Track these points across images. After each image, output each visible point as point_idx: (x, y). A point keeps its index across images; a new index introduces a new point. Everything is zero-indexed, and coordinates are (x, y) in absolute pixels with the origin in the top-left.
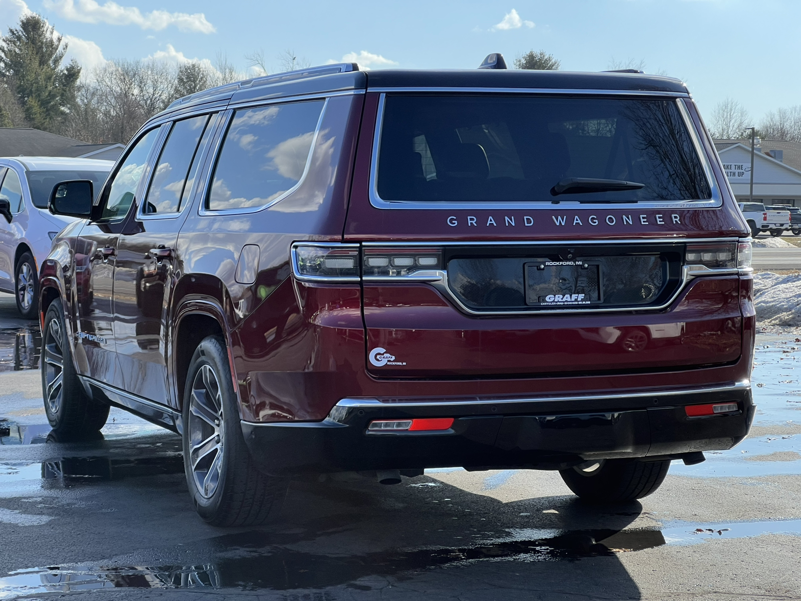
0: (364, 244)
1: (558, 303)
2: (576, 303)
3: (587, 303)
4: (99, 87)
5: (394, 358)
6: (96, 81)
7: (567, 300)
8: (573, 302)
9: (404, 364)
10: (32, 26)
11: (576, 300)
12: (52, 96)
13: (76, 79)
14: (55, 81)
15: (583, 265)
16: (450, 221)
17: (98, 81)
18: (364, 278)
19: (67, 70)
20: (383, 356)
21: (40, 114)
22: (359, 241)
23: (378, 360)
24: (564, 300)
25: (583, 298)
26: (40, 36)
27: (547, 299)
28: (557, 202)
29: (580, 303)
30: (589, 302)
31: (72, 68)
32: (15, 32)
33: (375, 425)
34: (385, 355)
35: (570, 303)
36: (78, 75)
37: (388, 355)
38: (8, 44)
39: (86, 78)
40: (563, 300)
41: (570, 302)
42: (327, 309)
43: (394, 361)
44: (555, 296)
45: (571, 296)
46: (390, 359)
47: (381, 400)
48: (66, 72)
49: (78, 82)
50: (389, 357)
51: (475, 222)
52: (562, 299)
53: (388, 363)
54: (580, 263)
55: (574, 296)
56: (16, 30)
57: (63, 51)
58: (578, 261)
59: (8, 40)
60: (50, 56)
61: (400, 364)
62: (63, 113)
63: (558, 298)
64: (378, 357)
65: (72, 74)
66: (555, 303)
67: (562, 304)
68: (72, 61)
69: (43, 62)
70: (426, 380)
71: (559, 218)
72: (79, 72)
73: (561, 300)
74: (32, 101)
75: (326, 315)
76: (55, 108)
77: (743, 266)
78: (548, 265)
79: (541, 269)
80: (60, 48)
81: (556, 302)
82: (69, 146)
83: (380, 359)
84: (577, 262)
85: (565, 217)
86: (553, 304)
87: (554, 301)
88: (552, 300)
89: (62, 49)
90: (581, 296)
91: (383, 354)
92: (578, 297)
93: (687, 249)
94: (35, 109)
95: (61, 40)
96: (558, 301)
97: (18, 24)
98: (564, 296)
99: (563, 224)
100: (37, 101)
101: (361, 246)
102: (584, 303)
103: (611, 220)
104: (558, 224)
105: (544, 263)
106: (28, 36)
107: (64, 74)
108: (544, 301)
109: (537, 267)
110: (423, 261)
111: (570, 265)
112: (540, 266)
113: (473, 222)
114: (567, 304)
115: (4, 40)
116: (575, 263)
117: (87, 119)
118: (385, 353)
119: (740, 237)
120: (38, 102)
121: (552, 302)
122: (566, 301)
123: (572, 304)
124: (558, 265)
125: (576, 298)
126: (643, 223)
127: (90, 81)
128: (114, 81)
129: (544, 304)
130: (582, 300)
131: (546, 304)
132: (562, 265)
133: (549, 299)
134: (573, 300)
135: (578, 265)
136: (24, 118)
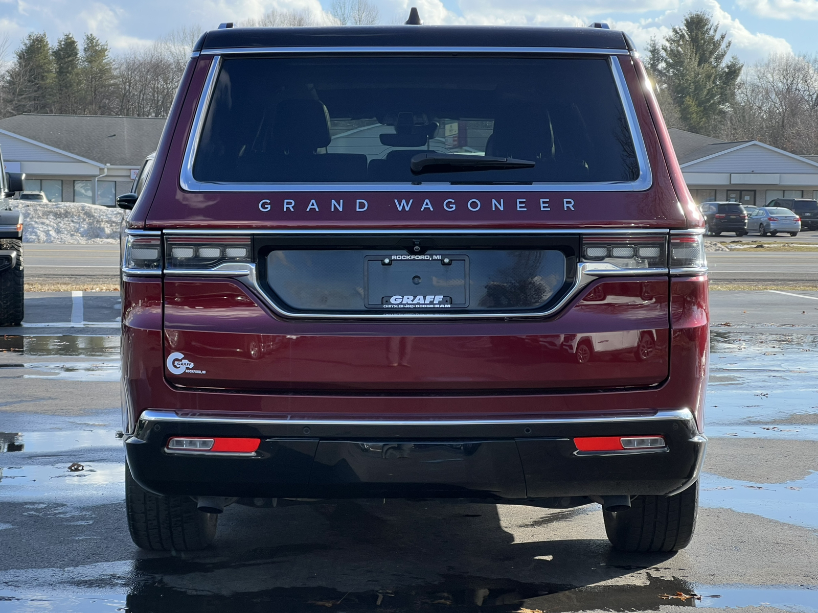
0: (164, 231)
1: (408, 306)
2: (432, 306)
3: (446, 306)
4: (760, 84)
5: (192, 365)
6: (757, 77)
7: (419, 302)
8: (427, 304)
9: (204, 372)
10: (697, 24)
11: (431, 303)
12: (711, 94)
13: (738, 76)
14: (715, 78)
15: (442, 260)
16: (262, 206)
17: (759, 77)
18: (165, 271)
19: (728, 67)
20: (181, 362)
21: (697, 114)
22: (160, 228)
23: (175, 366)
24: (415, 302)
25: (441, 300)
26: (704, 34)
27: (392, 300)
28: (419, 183)
29: (436, 306)
30: (449, 306)
31: (733, 65)
32: (679, 31)
33: (179, 443)
34: (184, 361)
35: (423, 306)
36: (739, 73)
37: (186, 361)
38: (672, 44)
39: (746, 76)
40: (413, 303)
41: (423, 304)
42: (140, 305)
43: (192, 369)
44: (403, 297)
45: (425, 298)
46: (188, 366)
47: (180, 414)
48: (727, 70)
49: (738, 80)
50: (188, 364)
51: (292, 207)
52: (412, 301)
53: (187, 371)
54: (439, 257)
55: (429, 298)
56: (680, 30)
57: (726, 49)
58: (436, 255)
59: (672, 40)
60: (711, 53)
61: (199, 372)
62: (722, 112)
63: (408, 300)
64: (176, 363)
65: (733, 72)
66: (402, 306)
67: (412, 306)
68: (733, 58)
69: (703, 60)
70: (239, 393)
71: (404, 201)
72: (740, 69)
73: (412, 303)
74: (689, 101)
75: (139, 311)
76: (713, 107)
77: (693, 266)
78: (394, 260)
79: (384, 264)
80: (723, 45)
81: (405, 304)
82: (705, 145)
83: (178, 366)
84: (434, 256)
85: (411, 200)
86: (400, 306)
87: (401, 303)
88: (399, 301)
89: (725, 46)
90: (438, 298)
91: (181, 360)
92: (434, 299)
93: (584, 242)
94: (692, 109)
95: (724, 37)
96: (407, 304)
97: (682, 22)
98: (415, 297)
99: (407, 209)
100: (694, 101)
101: (163, 234)
102: (442, 306)
103: (474, 205)
104: (400, 209)
105: (389, 256)
106: (691, 34)
107: (725, 72)
108: (388, 302)
109: (382, 261)
110: (232, 252)
111: (425, 260)
112: (384, 260)
113: (290, 207)
114: (419, 308)
115: (667, 40)
116: (432, 258)
117: (744, 117)
118: (183, 358)
119: (670, 229)
120: (696, 101)
121: (398, 304)
122: (419, 304)
123: (426, 308)
124: (408, 260)
125: (432, 300)
126: (519, 209)
127: (751, 78)
128: (776, 77)
129: (387, 306)
130: (440, 303)
131: (390, 306)
132: (414, 260)
133: (395, 300)
134: (427, 302)
135: (435, 260)
136: (680, 119)
